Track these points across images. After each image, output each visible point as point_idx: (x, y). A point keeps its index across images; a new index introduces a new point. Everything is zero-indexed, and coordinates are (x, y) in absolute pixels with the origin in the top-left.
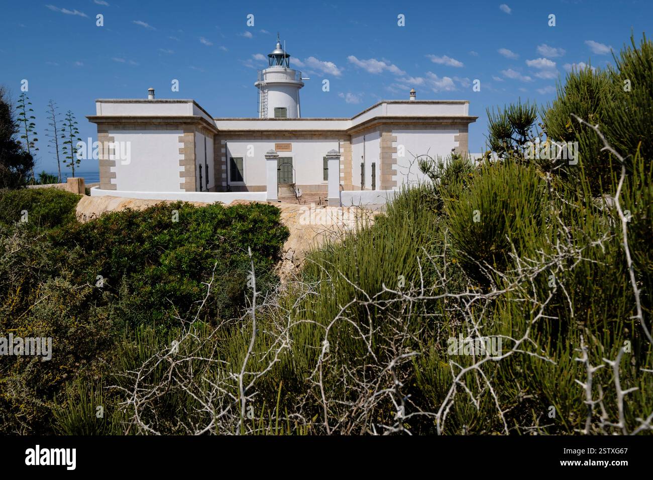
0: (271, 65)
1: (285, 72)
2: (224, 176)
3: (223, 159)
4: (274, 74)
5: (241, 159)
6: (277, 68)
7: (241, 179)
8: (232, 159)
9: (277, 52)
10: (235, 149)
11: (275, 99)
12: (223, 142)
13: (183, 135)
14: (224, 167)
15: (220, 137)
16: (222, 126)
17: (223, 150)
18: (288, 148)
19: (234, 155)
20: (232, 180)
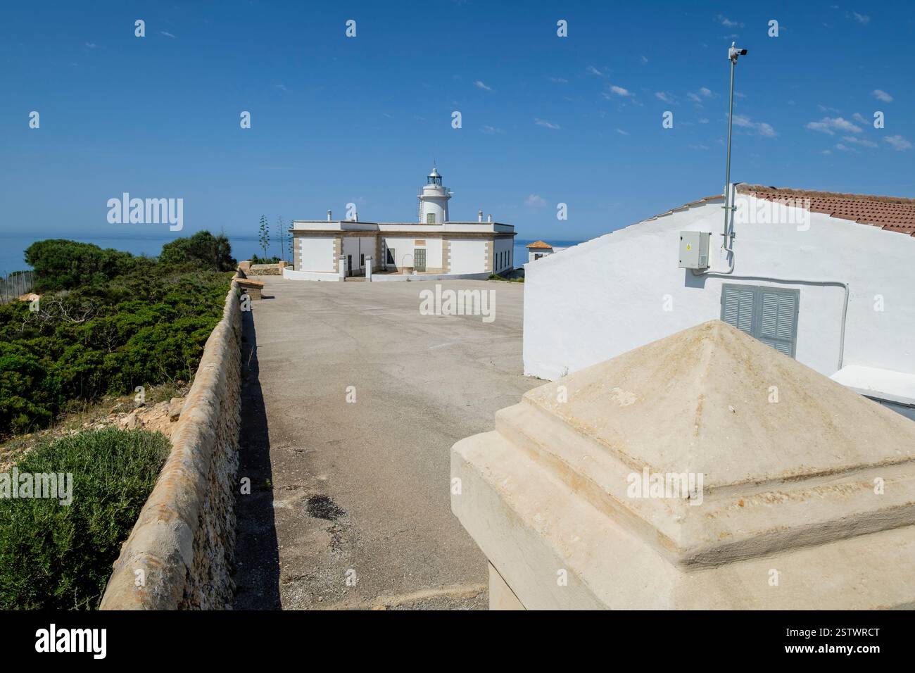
0: (429, 183)
1: (436, 189)
2: (383, 260)
3: (383, 249)
4: (430, 190)
5: (394, 249)
6: (433, 186)
7: (393, 262)
8: (388, 250)
9: (433, 175)
10: (390, 243)
11: (428, 208)
12: (383, 238)
13: (335, 240)
14: (383, 254)
15: (380, 236)
16: (383, 228)
17: (383, 244)
18: (423, 243)
19: (390, 247)
20: (388, 263)
